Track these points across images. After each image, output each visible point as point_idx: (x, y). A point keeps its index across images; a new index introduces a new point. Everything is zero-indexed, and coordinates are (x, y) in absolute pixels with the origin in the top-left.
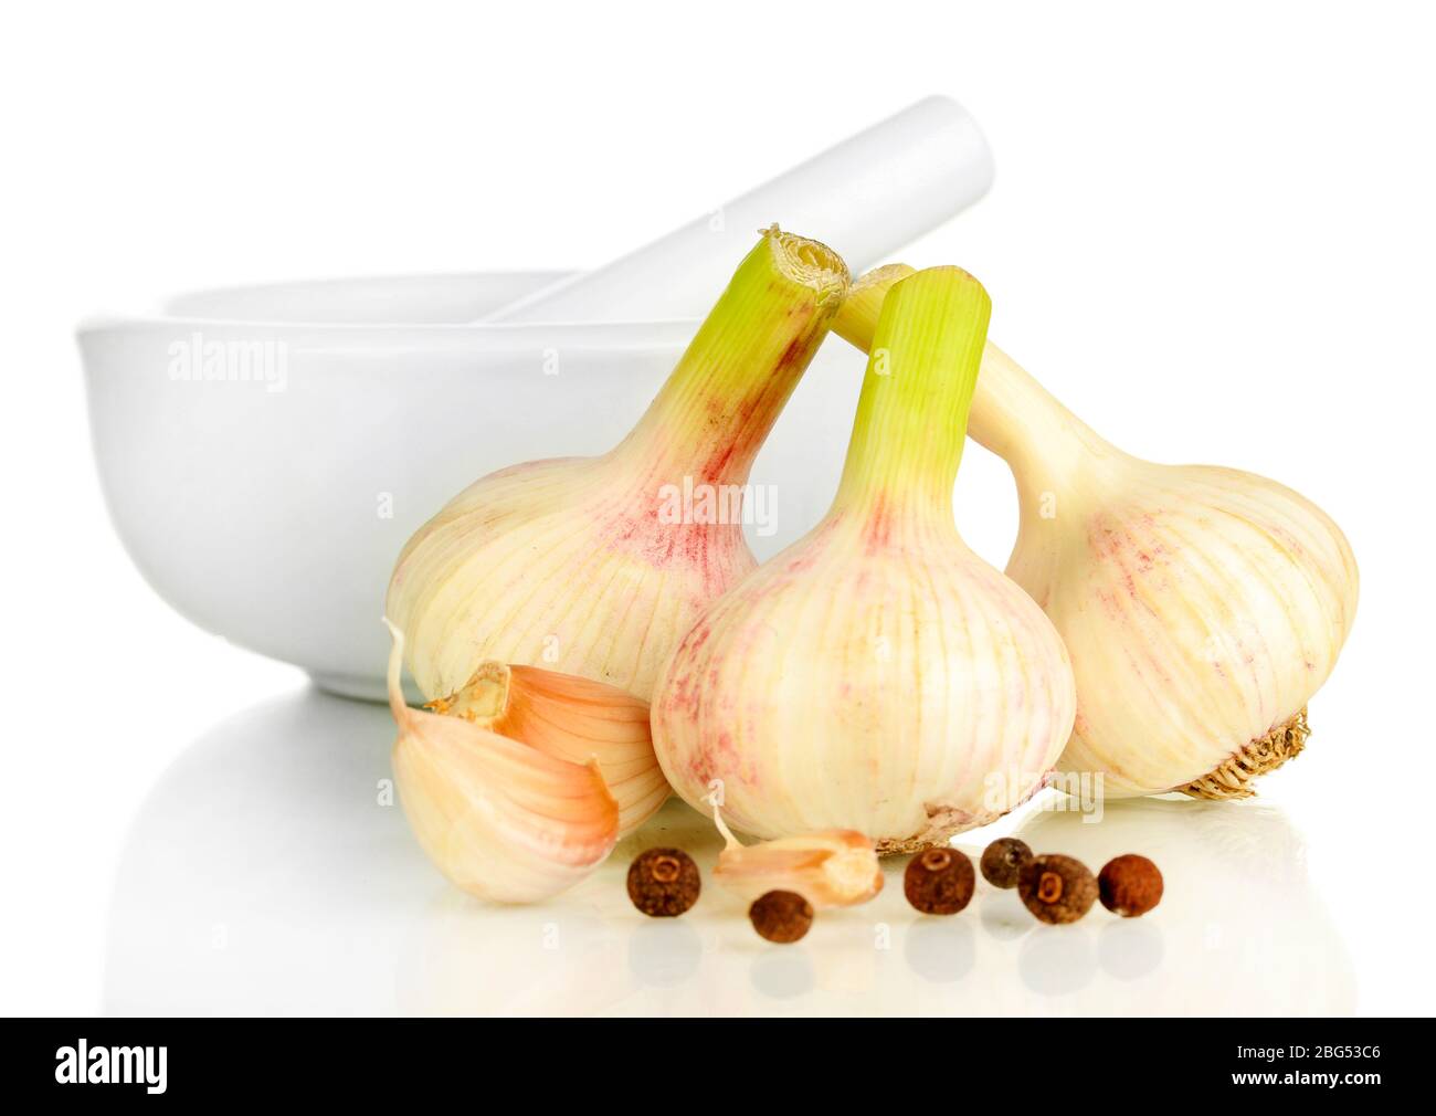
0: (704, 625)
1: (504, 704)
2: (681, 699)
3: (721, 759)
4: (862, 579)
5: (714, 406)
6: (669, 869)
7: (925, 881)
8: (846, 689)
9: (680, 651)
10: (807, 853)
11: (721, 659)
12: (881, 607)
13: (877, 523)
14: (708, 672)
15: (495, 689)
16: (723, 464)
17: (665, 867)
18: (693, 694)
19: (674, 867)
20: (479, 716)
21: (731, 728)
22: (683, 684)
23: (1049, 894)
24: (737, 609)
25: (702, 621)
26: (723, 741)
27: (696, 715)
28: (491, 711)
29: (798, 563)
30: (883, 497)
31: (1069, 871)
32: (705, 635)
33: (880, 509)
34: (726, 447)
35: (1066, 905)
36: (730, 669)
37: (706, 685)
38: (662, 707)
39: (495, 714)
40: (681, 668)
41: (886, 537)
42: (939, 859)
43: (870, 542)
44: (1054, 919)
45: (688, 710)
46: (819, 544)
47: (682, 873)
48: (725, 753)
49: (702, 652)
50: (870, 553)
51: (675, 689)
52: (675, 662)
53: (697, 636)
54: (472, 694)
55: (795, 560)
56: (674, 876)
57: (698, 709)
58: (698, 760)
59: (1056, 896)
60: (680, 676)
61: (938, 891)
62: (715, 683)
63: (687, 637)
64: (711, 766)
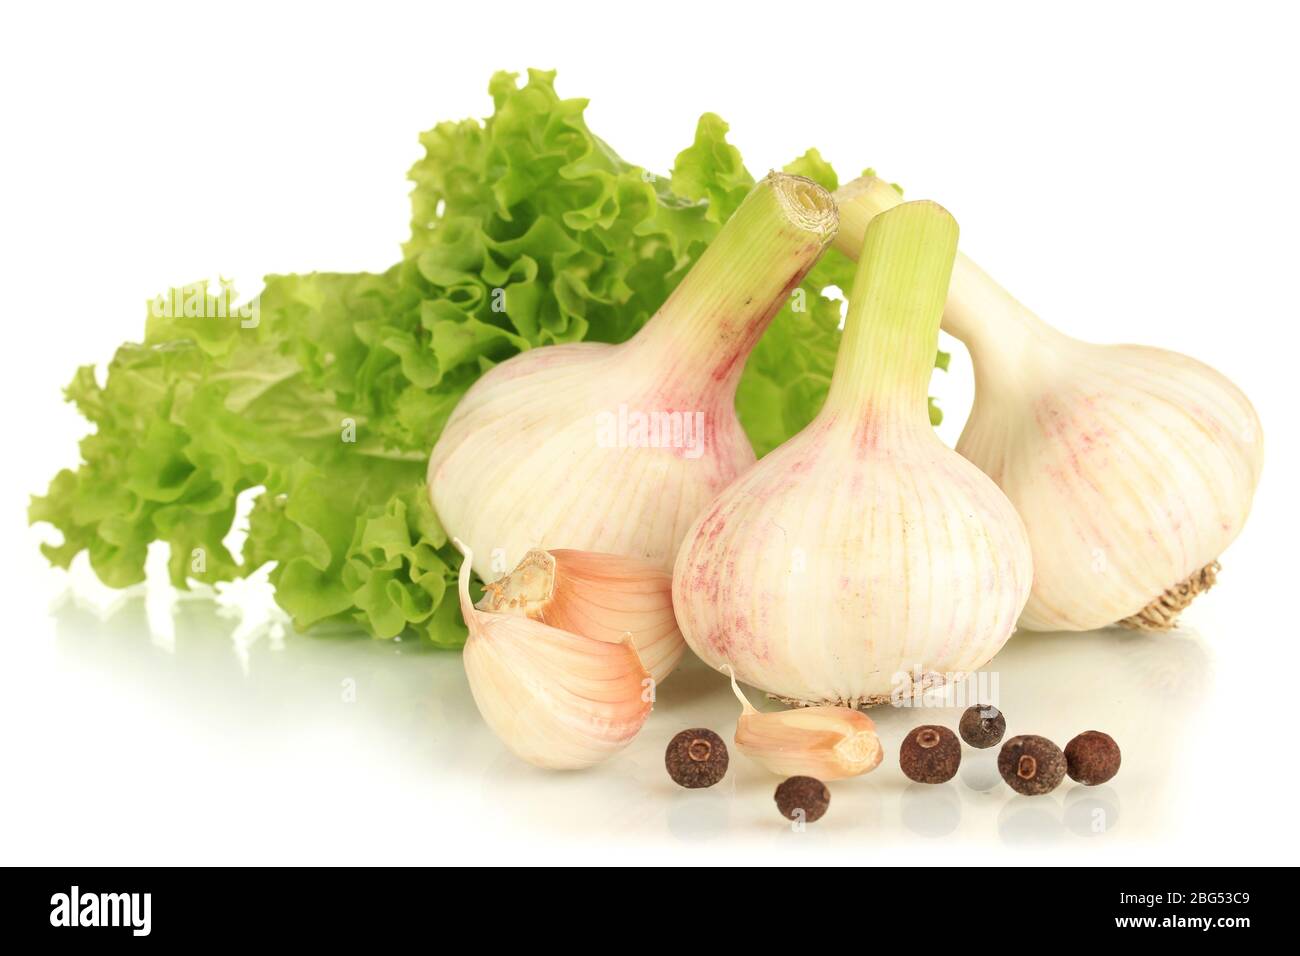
0: (719, 516)
1: (550, 588)
2: (701, 582)
3: (738, 637)
4: (857, 482)
5: (725, 325)
6: (703, 750)
7: (920, 758)
8: (846, 582)
9: (698, 537)
10: (819, 734)
11: (736, 552)
12: (874, 509)
13: (866, 428)
14: (725, 563)
15: (542, 574)
16: (729, 366)
17: (699, 748)
18: (712, 579)
19: (707, 748)
20: (531, 601)
21: (747, 613)
22: (702, 569)
23: (1026, 772)
24: (749, 505)
25: (717, 511)
26: (740, 623)
27: (715, 598)
28: (540, 596)
29: (799, 464)
30: (870, 405)
31: (1042, 753)
32: (721, 526)
33: (868, 416)
34: (733, 354)
35: (1041, 782)
36: (745, 562)
37: (724, 573)
38: (683, 585)
39: (543, 599)
40: (700, 554)
41: (874, 440)
42: (931, 739)
43: (861, 446)
44: (1030, 792)
45: (708, 592)
46: (816, 445)
47: (713, 754)
48: (741, 633)
49: (719, 541)
50: (861, 456)
51: (695, 572)
52: (694, 547)
53: (713, 527)
54: (523, 578)
55: (797, 461)
56: (707, 756)
57: (717, 592)
58: (717, 634)
59: (1033, 774)
60: (699, 561)
61: (931, 766)
62: (732, 572)
63: (704, 524)
64: (729, 643)
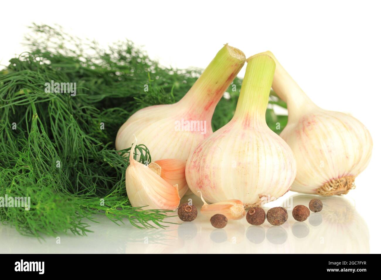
0: (201, 147)
2: (194, 166)
3: (206, 182)
4: (243, 135)
6: (189, 208)
8: (239, 164)
9: (194, 154)
10: (226, 205)
11: (206, 156)
12: (249, 142)
13: (246, 121)
14: (202, 159)
18: (198, 165)
21: (209, 174)
22: (195, 162)
24: (210, 143)
25: (200, 146)
26: (206, 177)
27: (199, 170)
29: (226, 131)
30: (248, 114)
32: (201, 150)
33: (247, 117)
36: (208, 158)
37: (202, 162)
38: (189, 168)
40: (194, 158)
41: (249, 125)
43: (245, 126)
45: (196, 169)
46: (231, 126)
47: (192, 210)
48: (207, 180)
49: (200, 154)
50: (245, 128)
51: (193, 164)
52: (192, 157)
53: (199, 150)
57: (199, 168)
58: (199, 182)
60: (194, 160)
62: (204, 162)
63: (196, 150)
64: (203, 184)
